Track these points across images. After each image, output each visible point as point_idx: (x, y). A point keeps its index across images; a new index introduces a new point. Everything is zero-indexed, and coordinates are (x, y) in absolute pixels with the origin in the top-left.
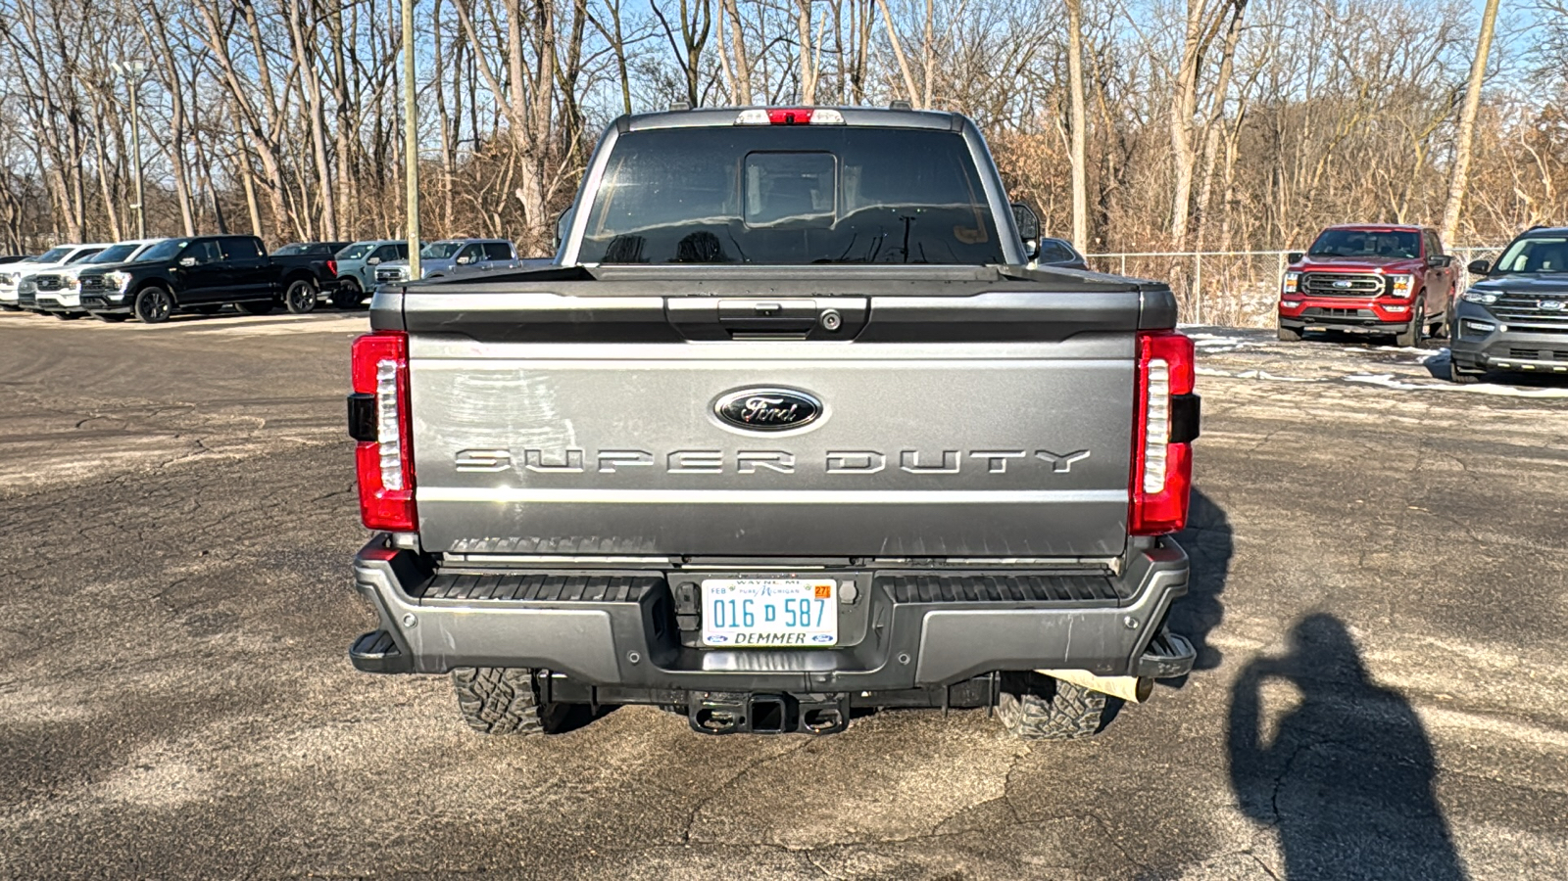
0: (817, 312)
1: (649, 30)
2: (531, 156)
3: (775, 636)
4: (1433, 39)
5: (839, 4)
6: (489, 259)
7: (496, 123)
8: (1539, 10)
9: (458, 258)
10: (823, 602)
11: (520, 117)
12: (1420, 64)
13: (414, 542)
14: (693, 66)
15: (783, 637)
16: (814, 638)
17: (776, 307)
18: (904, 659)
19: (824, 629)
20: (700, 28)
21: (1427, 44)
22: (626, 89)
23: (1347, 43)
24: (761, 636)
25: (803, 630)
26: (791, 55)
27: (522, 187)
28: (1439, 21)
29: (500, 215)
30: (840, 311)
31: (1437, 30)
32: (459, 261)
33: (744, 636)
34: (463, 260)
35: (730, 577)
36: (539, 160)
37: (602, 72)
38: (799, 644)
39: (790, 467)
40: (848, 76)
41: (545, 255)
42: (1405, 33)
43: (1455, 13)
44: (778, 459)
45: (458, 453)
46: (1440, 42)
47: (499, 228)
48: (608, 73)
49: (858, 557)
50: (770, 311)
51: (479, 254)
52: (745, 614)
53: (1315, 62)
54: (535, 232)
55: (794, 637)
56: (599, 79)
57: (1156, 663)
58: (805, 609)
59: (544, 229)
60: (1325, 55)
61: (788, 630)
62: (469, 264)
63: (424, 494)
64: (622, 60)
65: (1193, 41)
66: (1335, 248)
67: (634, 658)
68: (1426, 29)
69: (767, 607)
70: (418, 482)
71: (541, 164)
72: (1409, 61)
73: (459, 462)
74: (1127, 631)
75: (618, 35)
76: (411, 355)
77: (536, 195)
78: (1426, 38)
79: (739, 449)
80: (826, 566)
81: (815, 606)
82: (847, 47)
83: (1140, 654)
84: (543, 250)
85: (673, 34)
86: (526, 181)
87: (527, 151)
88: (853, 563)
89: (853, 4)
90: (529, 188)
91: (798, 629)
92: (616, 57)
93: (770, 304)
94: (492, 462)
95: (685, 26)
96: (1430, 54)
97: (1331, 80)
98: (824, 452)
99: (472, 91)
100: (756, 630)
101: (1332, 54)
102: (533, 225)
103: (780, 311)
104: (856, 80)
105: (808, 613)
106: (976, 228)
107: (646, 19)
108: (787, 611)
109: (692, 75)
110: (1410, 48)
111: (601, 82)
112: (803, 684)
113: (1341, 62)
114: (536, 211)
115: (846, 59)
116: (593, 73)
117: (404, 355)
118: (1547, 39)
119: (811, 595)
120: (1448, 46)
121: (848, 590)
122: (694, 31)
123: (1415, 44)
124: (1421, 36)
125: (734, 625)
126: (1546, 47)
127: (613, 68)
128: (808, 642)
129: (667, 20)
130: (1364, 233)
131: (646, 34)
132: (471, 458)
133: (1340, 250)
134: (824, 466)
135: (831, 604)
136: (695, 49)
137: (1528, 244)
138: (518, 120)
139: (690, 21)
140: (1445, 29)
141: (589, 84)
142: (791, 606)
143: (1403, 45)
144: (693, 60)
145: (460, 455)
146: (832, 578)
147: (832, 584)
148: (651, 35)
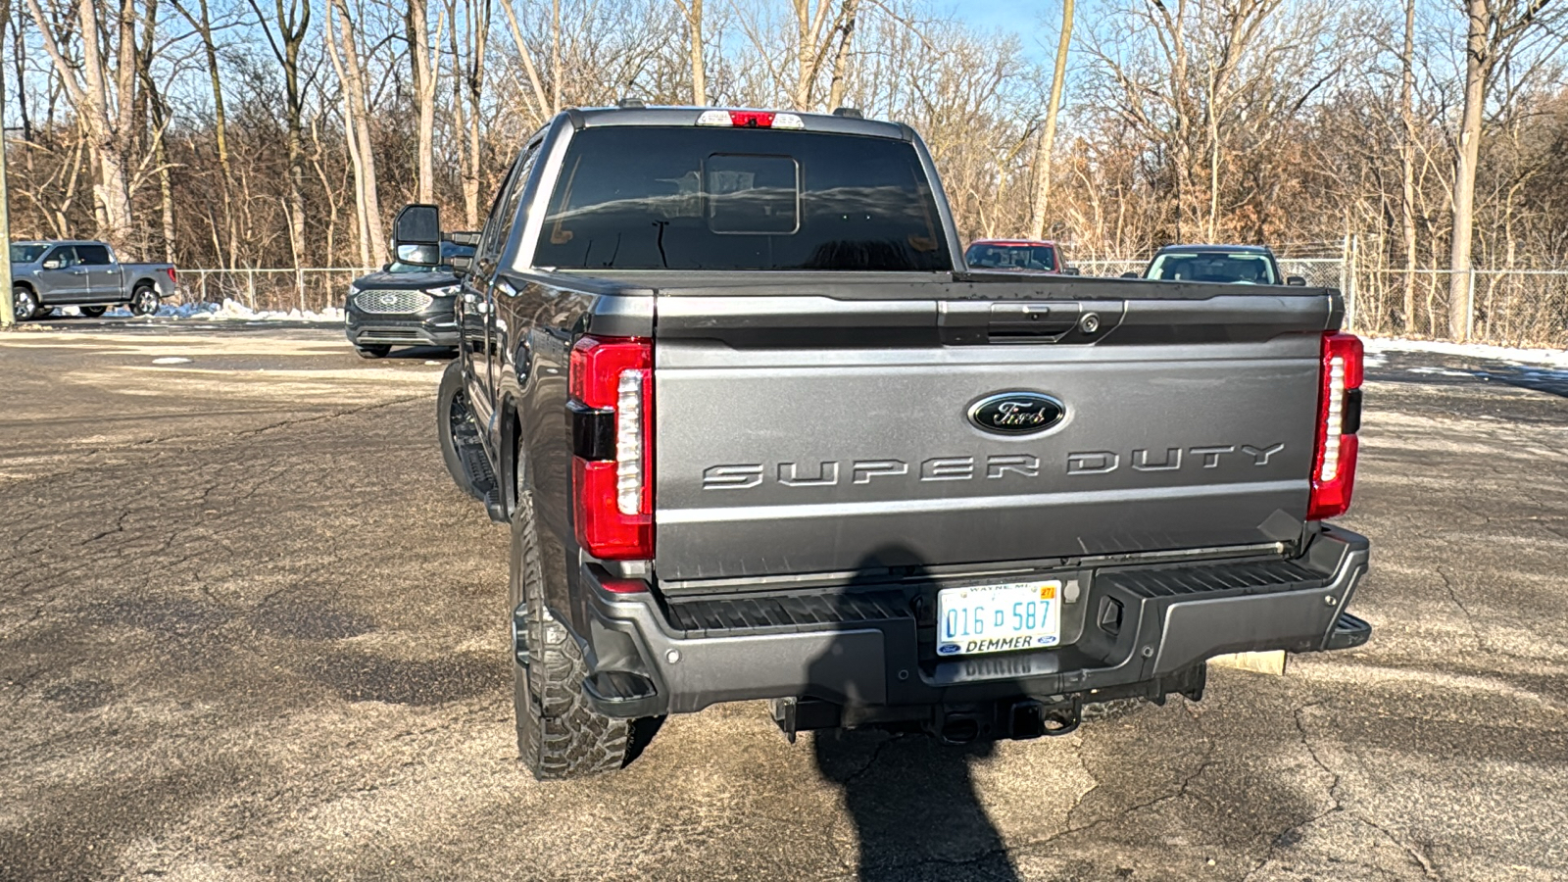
0: (1078, 315)
1: (235, 18)
2: (112, 149)
3: (1005, 641)
4: (991, 74)
5: (454, 5)
6: (82, 263)
7: (51, 112)
8: (1082, 54)
9: (45, 261)
10: (1048, 603)
11: (97, 104)
12: (981, 95)
13: (647, 570)
14: (291, 59)
15: (1011, 641)
16: (1039, 640)
17: (1045, 311)
18: (1147, 652)
19: (1047, 630)
20: (298, 18)
21: (986, 78)
22: (216, 79)
23: (921, 73)
24: (991, 643)
25: (1029, 633)
26: (393, 54)
27: (101, 182)
28: (995, 57)
29: (64, 214)
30: (1100, 313)
31: (994, 65)
32: (46, 265)
33: (976, 644)
34: (50, 264)
35: (964, 585)
36: (122, 154)
37: (191, 60)
38: (1026, 646)
39: (1034, 470)
40: (464, 80)
41: (132, 260)
42: (969, 67)
43: (1007, 51)
44: (1024, 463)
45: (705, 471)
46: (997, 77)
47: (64, 228)
48: (198, 61)
49: (1067, 557)
50: (1038, 314)
51: (70, 257)
52: (977, 621)
53: (894, 87)
54: (120, 234)
55: (1021, 641)
56: (187, 67)
57: (1346, 635)
58: (1031, 612)
59: (130, 230)
60: (902, 83)
61: (1015, 635)
62: (59, 268)
63: (663, 517)
64: (209, 46)
65: (809, 63)
66: (980, 260)
67: (904, 674)
68: (985, 65)
69: (997, 612)
70: (657, 505)
71: (125, 158)
72: (972, 91)
73: (707, 479)
74: (1327, 609)
75: (205, 20)
76: (657, 365)
77: (120, 192)
78: (985, 72)
79: (989, 454)
80: (1036, 568)
81: (1040, 609)
82: (462, 49)
83: (1332, 630)
84: (130, 254)
85: (267, 23)
86: (106, 177)
87: (108, 144)
88: (1063, 564)
89: (468, 6)
90: (110, 185)
91: (1024, 632)
92: (204, 45)
93: (1040, 307)
94: (743, 478)
95: (281, 17)
96: (989, 87)
97: (908, 105)
98: (1066, 454)
99: (20, 71)
100: (987, 636)
101: (908, 83)
102: (116, 226)
103: (1048, 314)
104: (474, 84)
105: (1033, 615)
106: (928, 236)
107: (232, 6)
108: (1015, 615)
109: (290, 70)
110: (973, 81)
111: (188, 71)
112: (1056, 686)
113: (916, 90)
114: (119, 210)
115: (463, 63)
116: (179, 61)
117: (650, 364)
118: (1087, 79)
119: (1037, 597)
120: (1002, 81)
121: (1073, 589)
122: (292, 23)
123: (977, 77)
124: (981, 70)
125: (966, 634)
126: (1087, 86)
127: (203, 56)
128: (1035, 644)
129: (259, 8)
130: (1005, 247)
131: (231, 22)
132: (723, 475)
133: (984, 262)
134: (1065, 468)
135: (1056, 605)
136: (293, 40)
137: (1167, 258)
138: (94, 108)
139: (287, 11)
140: (1000, 66)
141: (175, 73)
142: (1019, 609)
143: (967, 78)
144: (291, 53)
145: (708, 473)
146: (1055, 579)
147: (1057, 584)
148: (237, 23)
